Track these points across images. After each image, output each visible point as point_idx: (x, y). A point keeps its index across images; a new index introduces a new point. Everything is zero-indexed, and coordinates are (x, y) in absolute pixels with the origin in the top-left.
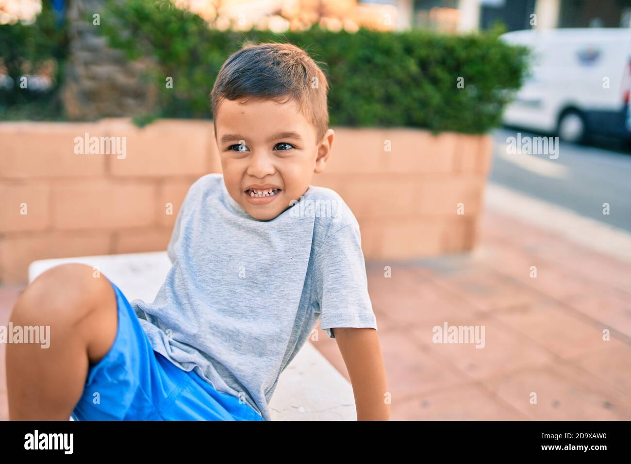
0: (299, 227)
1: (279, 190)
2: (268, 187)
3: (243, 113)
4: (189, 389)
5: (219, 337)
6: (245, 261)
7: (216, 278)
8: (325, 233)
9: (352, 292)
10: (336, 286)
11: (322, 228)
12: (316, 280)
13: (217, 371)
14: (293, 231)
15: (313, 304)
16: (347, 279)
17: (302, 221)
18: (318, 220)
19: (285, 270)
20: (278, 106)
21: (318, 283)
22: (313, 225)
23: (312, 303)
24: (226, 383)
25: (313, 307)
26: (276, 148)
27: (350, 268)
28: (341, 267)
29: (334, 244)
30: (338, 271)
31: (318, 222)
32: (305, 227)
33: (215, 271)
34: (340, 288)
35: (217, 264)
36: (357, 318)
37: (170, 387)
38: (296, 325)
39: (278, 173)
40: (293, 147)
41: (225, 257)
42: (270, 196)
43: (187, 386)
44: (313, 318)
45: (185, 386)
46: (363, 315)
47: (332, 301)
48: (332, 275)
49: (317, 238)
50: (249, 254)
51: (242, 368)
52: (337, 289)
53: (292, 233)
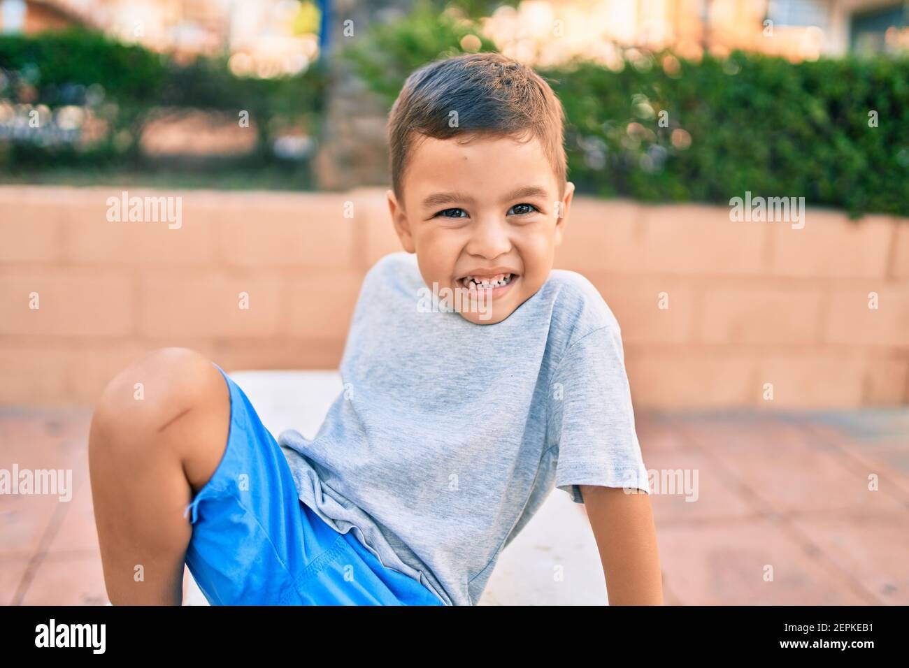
0: (527, 332)
1: (513, 276)
2: (500, 271)
3: (466, 159)
4: (341, 557)
5: (384, 489)
6: (442, 387)
7: (398, 410)
8: (566, 341)
9: (602, 432)
10: (579, 420)
11: (562, 333)
12: (554, 412)
13: (385, 538)
14: (518, 339)
15: (551, 448)
16: (594, 411)
17: (531, 323)
18: (556, 321)
19: (499, 392)
20: (518, 147)
21: (557, 416)
22: (548, 329)
23: (550, 446)
24: (399, 557)
25: (551, 453)
26: (512, 212)
27: (601, 395)
28: (587, 391)
29: (578, 356)
30: (583, 397)
31: (556, 324)
32: (535, 331)
33: (399, 401)
34: (585, 424)
35: (403, 389)
36: (611, 473)
37: (314, 552)
38: (525, 480)
39: (514, 250)
40: (536, 209)
41: (413, 380)
42: (500, 287)
43: (339, 554)
44: (550, 470)
45: (337, 554)
46: (621, 467)
47: (571, 443)
48: (572, 404)
49: (554, 348)
50: (446, 376)
51: (419, 533)
52: (579, 426)
53: (516, 341)
